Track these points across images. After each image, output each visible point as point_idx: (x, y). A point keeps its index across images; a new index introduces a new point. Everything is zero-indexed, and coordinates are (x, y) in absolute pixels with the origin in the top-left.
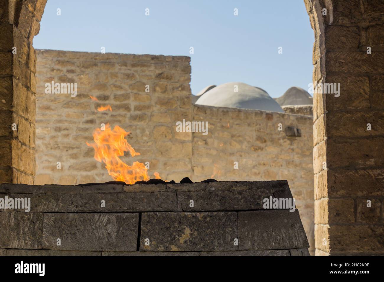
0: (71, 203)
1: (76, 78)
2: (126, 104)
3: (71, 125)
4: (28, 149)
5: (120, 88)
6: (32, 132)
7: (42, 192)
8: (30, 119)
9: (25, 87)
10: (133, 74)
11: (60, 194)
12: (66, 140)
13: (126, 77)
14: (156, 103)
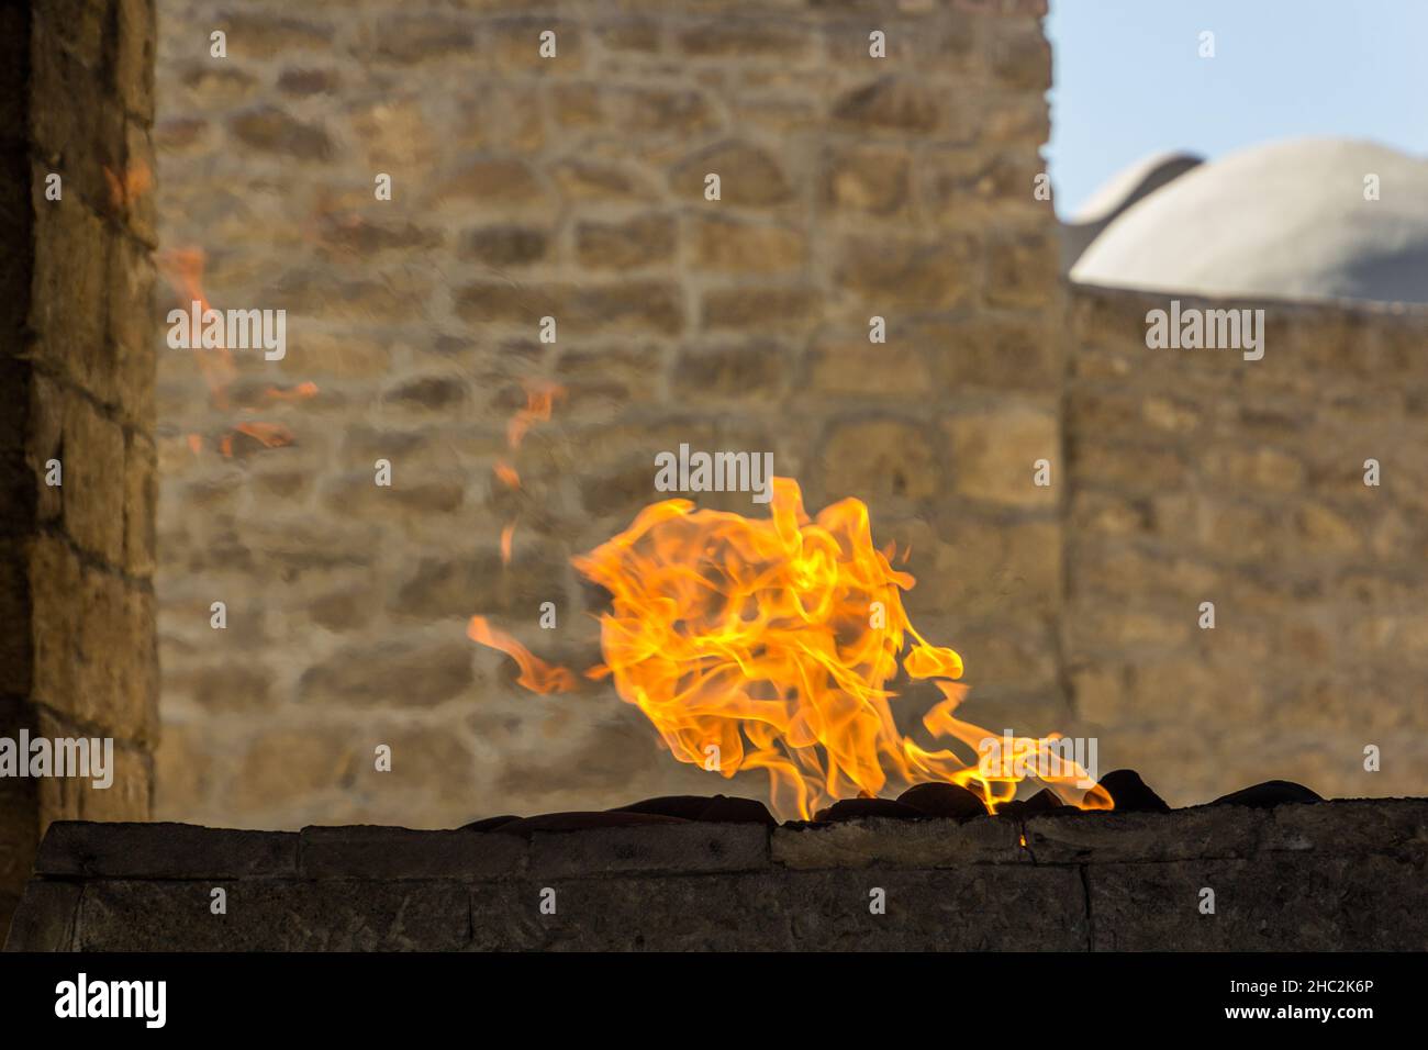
0: (463, 932)
1: (340, 128)
2: (654, 288)
3: (316, 421)
4: (118, 587)
5: (618, 184)
6: (136, 486)
7: (292, 868)
8: (128, 406)
9: (99, 214)
10: (695, 98)
11: (397, 881)
12: (287, 512)
13: (650, 114)
14: (840, 278)
